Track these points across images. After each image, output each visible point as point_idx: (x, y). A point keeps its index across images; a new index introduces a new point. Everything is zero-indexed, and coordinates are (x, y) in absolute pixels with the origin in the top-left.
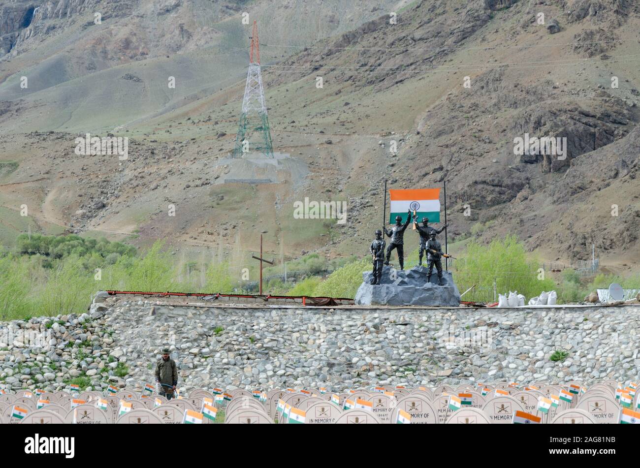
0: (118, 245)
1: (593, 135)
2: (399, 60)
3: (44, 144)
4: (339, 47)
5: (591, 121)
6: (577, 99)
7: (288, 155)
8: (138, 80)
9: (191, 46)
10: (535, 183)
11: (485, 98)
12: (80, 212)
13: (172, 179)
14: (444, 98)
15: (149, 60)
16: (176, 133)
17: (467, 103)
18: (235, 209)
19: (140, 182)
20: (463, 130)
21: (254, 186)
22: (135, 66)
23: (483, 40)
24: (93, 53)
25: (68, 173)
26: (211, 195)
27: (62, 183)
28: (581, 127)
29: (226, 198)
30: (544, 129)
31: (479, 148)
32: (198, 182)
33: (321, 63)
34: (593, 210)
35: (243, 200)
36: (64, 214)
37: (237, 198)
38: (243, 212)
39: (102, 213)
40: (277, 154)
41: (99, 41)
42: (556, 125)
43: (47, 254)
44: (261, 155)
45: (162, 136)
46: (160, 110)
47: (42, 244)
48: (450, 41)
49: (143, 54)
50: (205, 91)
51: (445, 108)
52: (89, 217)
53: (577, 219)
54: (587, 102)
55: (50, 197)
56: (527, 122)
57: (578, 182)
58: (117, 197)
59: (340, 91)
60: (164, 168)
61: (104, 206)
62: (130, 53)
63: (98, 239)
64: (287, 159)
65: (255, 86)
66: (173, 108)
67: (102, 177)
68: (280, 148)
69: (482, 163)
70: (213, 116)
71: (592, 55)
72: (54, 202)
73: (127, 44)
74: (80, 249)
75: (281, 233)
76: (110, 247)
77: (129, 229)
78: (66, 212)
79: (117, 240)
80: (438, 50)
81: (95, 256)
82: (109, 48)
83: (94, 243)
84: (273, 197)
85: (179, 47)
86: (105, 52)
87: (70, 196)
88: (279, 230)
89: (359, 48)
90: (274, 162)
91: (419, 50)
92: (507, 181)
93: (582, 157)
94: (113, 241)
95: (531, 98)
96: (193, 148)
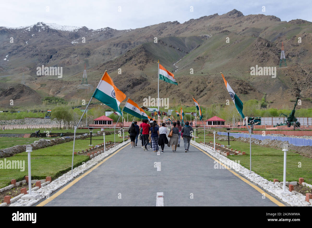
0: (61, 99)
1: (138, 83)
2: (111, 69)
3: (51, 81)
4: (102, 66)
5: (138, 81)
6: (137, 77)
7: (90, 84)
8: (69, 69)
9: (79, 63)
10: (128, 90)
11: (123, 76)
12: (56, 93)
13: (71, 88)
14: (117, 76)
15: (72, 65)
16: (73, 79)
17: (120, 77)
18: (80, 93)
19: (66, 88)
20: (119, 81)
21: (84, 90)
22: (69, 66)
23: (125, 66)
24: (62, 64)
25: (54, 86)
26: (77, 91)
27: (53, 88)
28: (136, 82)
29: (79, 91)
30: (131, 82)
31: (120, 84)
32: (75, 89)
33: (99, 68)
34: (135, 95)
35: (82, 92)
36: (53, 93)
37: (81, 91)
38: (82, 94)
39: (60, 93)
40: (89, 84)
41: (63, 62)
42: (132, 81)
43: (50, 100)
44: (86, 84)
45: (71, 80)
46: (73, 75)
47: (49, 98)
48: (119, 66)
49: (71, 64)
50: (80, 72)
51: (117, 78)
52: (57, 94)
53: (132, 97)
54: (138, 78)
55: (51, 90)
56: (128, 81)
57: (134, 91)
58: (62, 90)
59: (101, 73)
60: (70, 86)
61: (60, 92)
62: (69, 64)
63: (58, 98)
64: (90, 85)
65: (85, 73)
66: (75, 74)
67: (60, 87)
68: (89, 83)
69: (121, 87)
70: (80, 77)
71: (141, 69)
72: (52, 91)
73: (68, 62)
74: (55, 99)
75: (88, 97)
76: (60, 99)
77: (63, 96)
78: (54, 93)
79: (61, 98)
80: (117, 67)
81: (57, 101)
82: (65, 63)
83: (57, 98)
84: (87, 91)
85: (77, 63)
86: (64, 64)
87: (54, 90)
88: (87, 97)
89: (105, 66)
90: (88, 86)
91: (114, 67)
92: (124, 90)
93: (135, 87)
94: (60, 98)
95: (130, 76)
96: (75, 83)
